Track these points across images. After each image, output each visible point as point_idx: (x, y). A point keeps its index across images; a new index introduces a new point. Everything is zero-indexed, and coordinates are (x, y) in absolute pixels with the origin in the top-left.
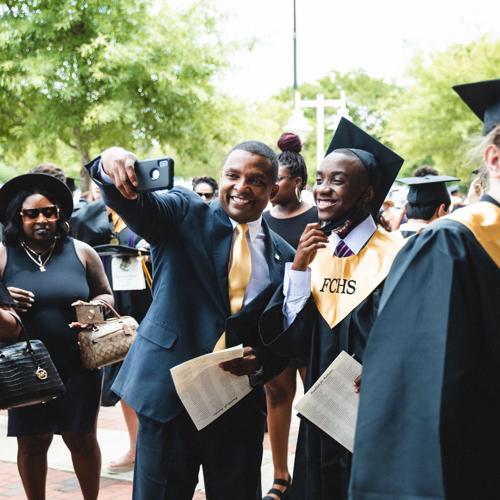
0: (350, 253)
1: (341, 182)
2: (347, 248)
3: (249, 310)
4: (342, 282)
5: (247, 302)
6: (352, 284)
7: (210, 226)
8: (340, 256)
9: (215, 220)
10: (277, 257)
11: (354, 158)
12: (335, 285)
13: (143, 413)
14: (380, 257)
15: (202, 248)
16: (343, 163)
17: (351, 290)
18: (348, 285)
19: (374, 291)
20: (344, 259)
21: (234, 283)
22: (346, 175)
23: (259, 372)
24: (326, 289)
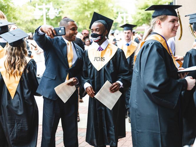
0: (103, 50)
1: (99, 31)
2: (102, 48)
3: (74, 66)
4: (100, 58)
5: (73, 64)
6: (103, 58)
7: (60, 43)
8: (99, 51)
9: (62, 42)
10: (78, 50)
11: (100, 23)
12: (98, 59)
13: (49, 98)
14: (111, 51)
15: (59, 50)
16: (98, 25)
17: (103, 60)
18: (102, 59)
19: (110, 60)
20: (101, 52)
21: (69, 58)
22: (100, 29)
23: (77, 84)
24: (96, 60)
